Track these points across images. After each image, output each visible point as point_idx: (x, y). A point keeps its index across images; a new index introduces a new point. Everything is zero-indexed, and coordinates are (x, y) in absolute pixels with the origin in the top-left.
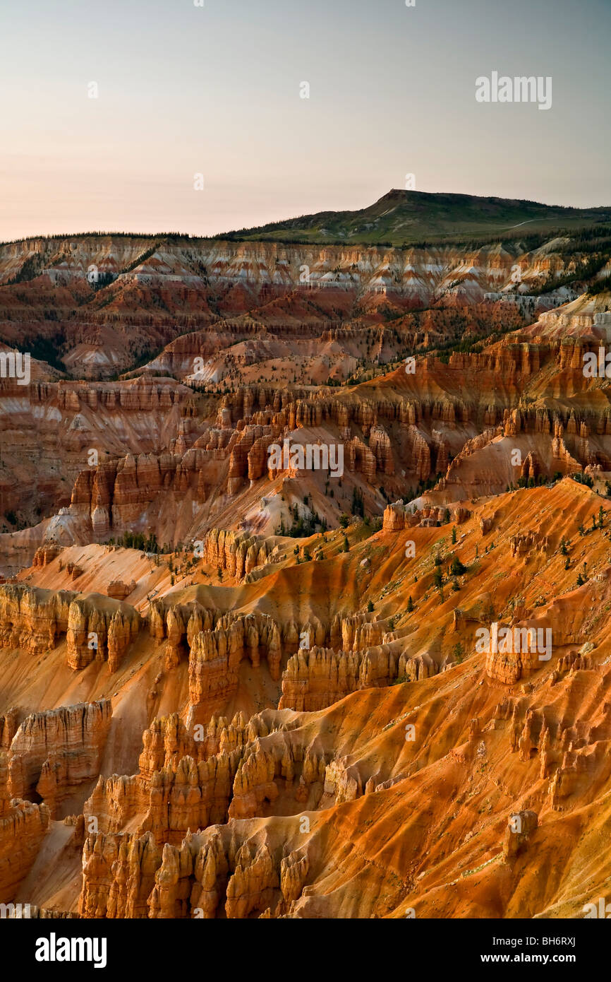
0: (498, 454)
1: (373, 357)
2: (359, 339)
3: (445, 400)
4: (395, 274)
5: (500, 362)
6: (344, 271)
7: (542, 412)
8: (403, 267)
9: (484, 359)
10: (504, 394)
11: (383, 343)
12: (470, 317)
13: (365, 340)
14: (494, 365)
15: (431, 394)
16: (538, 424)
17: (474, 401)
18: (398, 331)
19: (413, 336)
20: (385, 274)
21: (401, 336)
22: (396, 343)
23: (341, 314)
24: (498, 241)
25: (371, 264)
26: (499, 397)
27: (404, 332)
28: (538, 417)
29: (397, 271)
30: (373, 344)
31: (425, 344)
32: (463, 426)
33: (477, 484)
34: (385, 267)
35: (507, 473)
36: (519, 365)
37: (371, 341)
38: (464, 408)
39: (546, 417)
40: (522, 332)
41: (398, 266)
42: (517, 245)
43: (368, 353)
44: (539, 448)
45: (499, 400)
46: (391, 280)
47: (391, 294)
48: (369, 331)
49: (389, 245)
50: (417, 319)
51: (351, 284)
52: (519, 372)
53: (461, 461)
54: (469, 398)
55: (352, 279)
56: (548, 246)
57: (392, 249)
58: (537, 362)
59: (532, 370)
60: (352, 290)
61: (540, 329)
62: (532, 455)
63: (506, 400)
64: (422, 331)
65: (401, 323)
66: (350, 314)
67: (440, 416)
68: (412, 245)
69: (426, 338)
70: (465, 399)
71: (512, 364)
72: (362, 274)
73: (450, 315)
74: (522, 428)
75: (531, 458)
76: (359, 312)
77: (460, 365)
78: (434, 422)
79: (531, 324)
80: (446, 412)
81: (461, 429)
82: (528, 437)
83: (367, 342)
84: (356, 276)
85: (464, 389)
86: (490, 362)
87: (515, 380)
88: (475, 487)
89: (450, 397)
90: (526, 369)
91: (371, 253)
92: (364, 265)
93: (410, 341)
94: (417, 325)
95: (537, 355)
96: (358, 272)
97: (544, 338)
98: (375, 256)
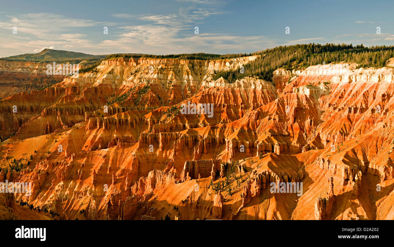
0: (38, 123)
1: (28, 91)
2: (24, 86)
3: (27, 105)
4: (40, 69)
5: (47, 93)
6: (25, 68)
7: (54, 108)
8: (42, 67)
9: (42, 92)
10: (48, 103)
11: (31, 87)
12: (57, 80)
13: (26, 86)
14: (45, 93)
15: (23, 103)
16: (53, 112)
17: (38, 105)
18: (36, 84)
19: (40, 85)
20: (37, 69)
21: (37, 86)
22: (35, 87)
23: (23, 80)
24: (68, 61)
25: (33, 67)
26: (47, 103)
27: (38, 84)
28: (53, 110)
29: (40, 68)
30: (28, 88)
31: (44, 88)
32: (33, 113)
33: (30, 133)
34: (37, 67)
35: (41, 129)
36: (54, 93)
37: (28, 87)
38: (34, 107)
39: (55, 110)
40: (59, 84)
41: (41, 67)
42: (73, 62)
43: (27, 90)
44: (53, 120)
45: (47, 104)
46: (39, 71)
47: (38, 74)
48: (27, 84)
49: (38, 62)
50: (42, 81)
51: (27, 72)
52: (53, 96)
53: (25, 126)
54: (37, 104)
55: (27, 70)
56: (81, 63)
57: (39, 63)
58: (59, 93)
59: (57, 95)
60: (27, 73)
61: (63, 83)
62: (49, 123)
63: (49, 104)
64: (43, 84)
65: (37, 82)
66: (26, 80)
67: (26, 110)
68: (45, 62)
69: (44, 86)
70: (34, 104)
71: (51, 93)
72: (30, 69)
73: (51, 80)
74: (48, 113)
75: (48, 123)
76: (29, 79)
77: (34, 94)
78: (24, 112)
79: (62, 81)
80: (27, 109)
81: (32, 114)
82: (50, 116)
83: (26, 87)
84: (29, 70)
85: (35, 101)
86: (44, 93)
87: (52, 98)
88: (29, 134)
89: (30, 104)
90: (56, 95)
91: (33, 63)
92: (31, 67)
93: (39, 87)
94: (41, 82)
95: (59, 91)
96: (29, 68)
97: (65, 86)
98: (34, 64)
